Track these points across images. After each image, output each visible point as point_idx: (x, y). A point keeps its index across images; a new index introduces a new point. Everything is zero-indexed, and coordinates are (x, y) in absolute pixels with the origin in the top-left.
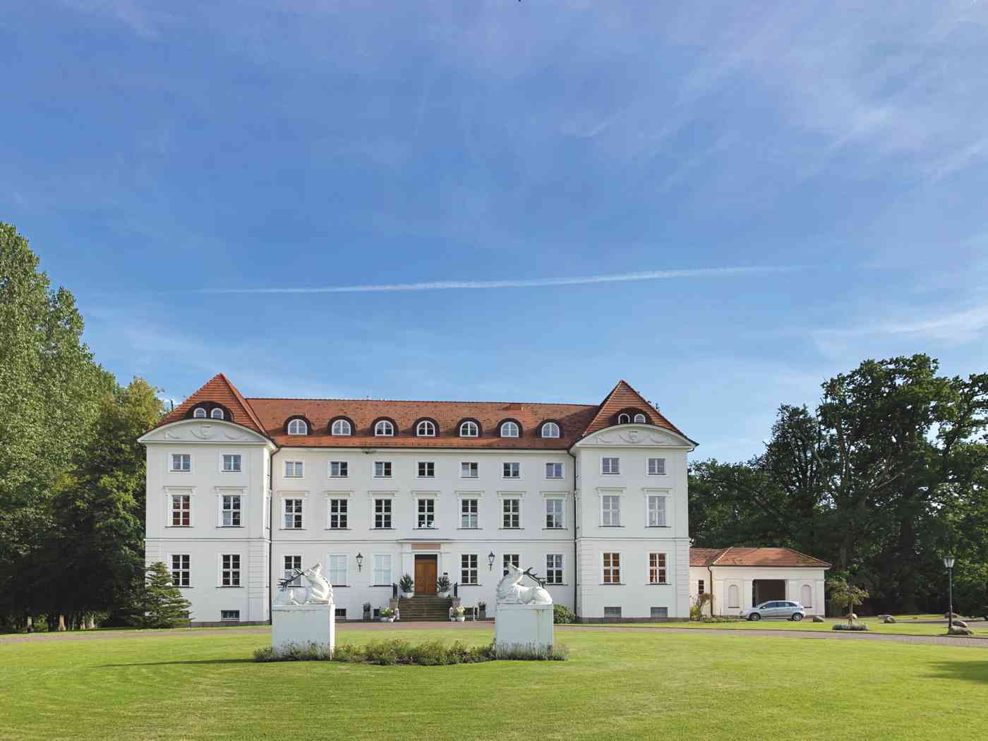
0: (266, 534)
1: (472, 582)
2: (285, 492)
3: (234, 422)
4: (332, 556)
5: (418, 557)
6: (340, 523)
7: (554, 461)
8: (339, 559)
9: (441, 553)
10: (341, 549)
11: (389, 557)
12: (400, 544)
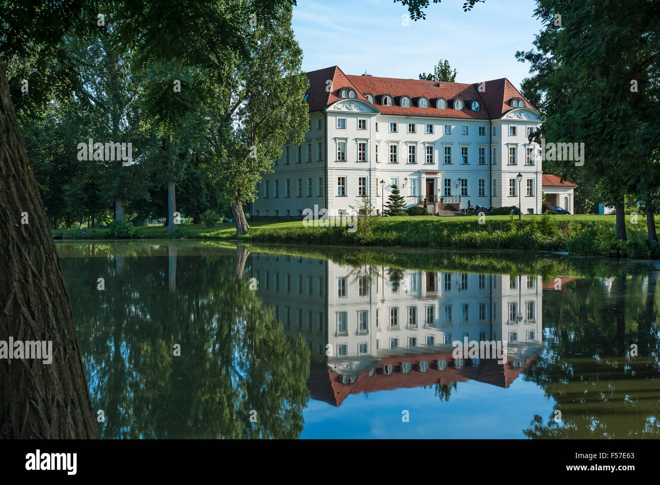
1: (448, 195)
4: (391, 179)
5: (427, 180)
6: (394, 159)
7: (482, 126)
8: (394, 180)
9: (437, 178)
10: (395, 175)
11: (414, 179)
12: (419, 173)
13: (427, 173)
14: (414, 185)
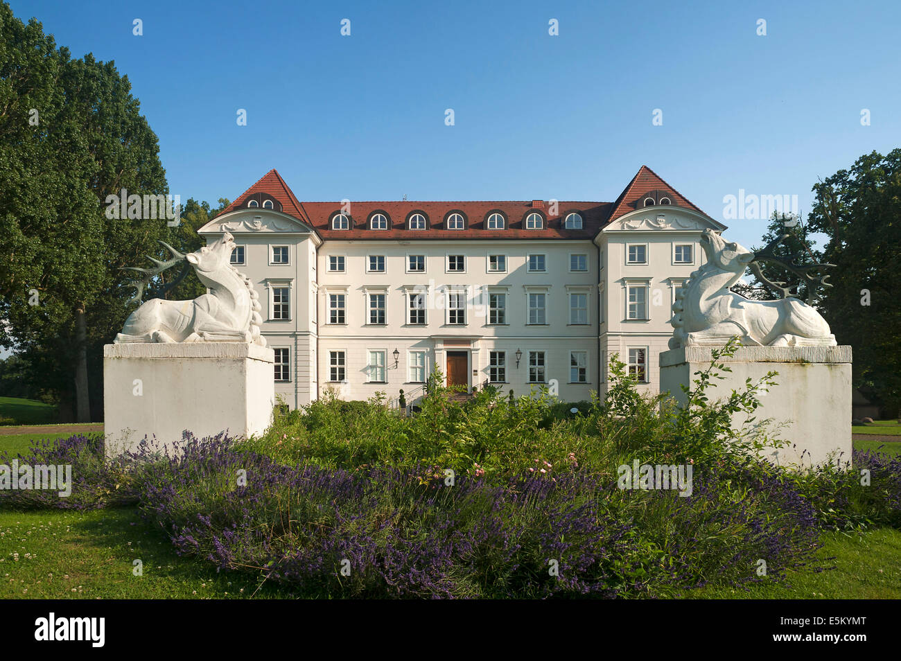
0: (313, 328)
1: (499, 380)
2: (329, 287)
3: (282, 212)
4: (371, 352)
5: (449, 354)
6: (379, 318)
7: (578, 252)
8: (379, 355)
9: (471, 350)
10: (380, 345)
11: (423, 353)
12: (432, 340)
13: (448, 340)
14: (423, 362)
